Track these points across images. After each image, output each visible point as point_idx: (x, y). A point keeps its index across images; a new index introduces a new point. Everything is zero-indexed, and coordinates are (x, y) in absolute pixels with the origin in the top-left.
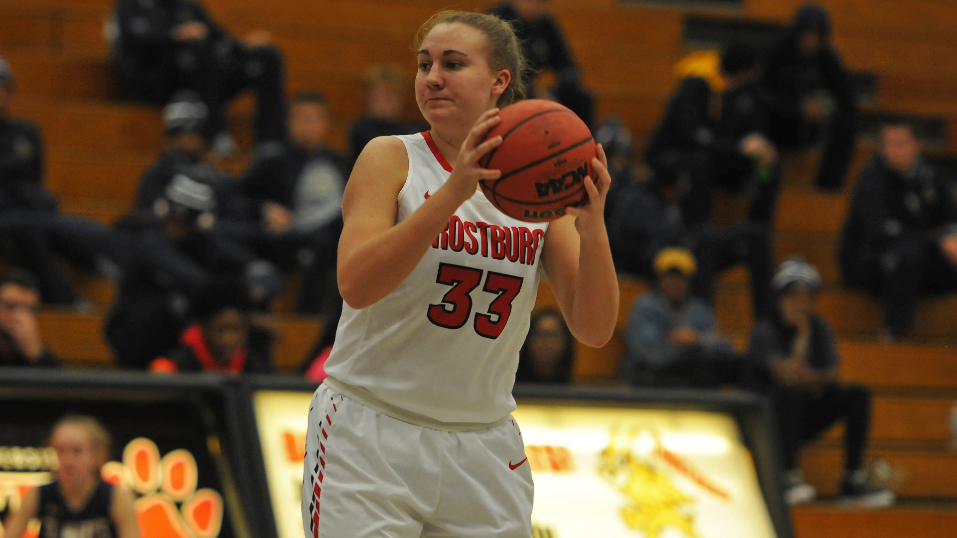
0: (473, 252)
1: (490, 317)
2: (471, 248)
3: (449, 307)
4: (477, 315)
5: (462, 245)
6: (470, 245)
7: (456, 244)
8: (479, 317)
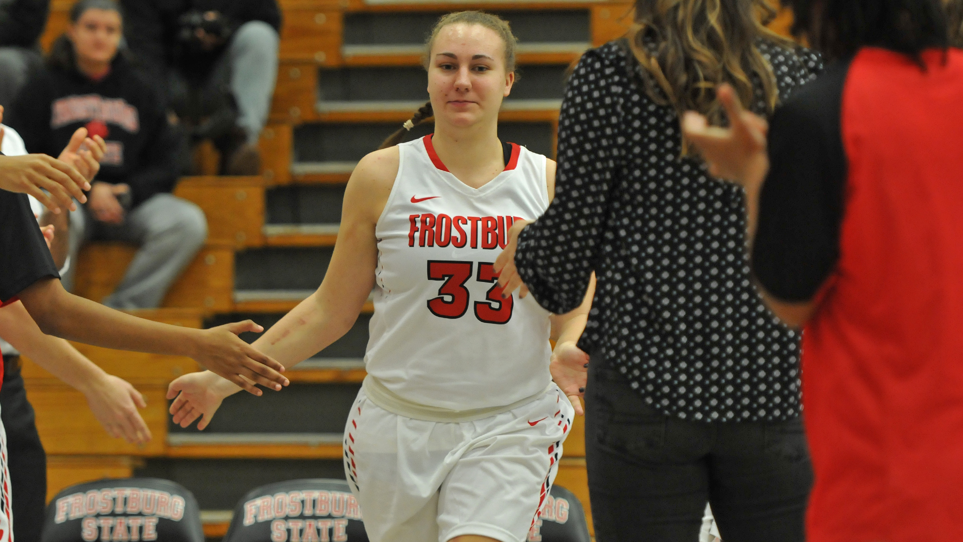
0: (461, 245)
1: (490, 304)
2: (459, 241)
3: (448, 298)
4: (476, 303)
5: (449, 239)
6: (457, 238)
7: (443, 240)
8: (478, 305)
